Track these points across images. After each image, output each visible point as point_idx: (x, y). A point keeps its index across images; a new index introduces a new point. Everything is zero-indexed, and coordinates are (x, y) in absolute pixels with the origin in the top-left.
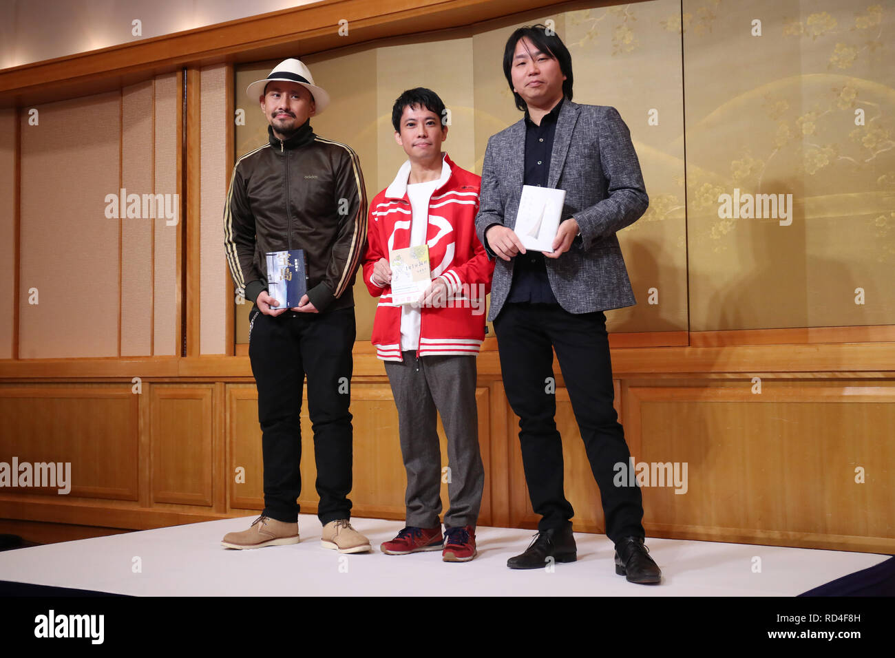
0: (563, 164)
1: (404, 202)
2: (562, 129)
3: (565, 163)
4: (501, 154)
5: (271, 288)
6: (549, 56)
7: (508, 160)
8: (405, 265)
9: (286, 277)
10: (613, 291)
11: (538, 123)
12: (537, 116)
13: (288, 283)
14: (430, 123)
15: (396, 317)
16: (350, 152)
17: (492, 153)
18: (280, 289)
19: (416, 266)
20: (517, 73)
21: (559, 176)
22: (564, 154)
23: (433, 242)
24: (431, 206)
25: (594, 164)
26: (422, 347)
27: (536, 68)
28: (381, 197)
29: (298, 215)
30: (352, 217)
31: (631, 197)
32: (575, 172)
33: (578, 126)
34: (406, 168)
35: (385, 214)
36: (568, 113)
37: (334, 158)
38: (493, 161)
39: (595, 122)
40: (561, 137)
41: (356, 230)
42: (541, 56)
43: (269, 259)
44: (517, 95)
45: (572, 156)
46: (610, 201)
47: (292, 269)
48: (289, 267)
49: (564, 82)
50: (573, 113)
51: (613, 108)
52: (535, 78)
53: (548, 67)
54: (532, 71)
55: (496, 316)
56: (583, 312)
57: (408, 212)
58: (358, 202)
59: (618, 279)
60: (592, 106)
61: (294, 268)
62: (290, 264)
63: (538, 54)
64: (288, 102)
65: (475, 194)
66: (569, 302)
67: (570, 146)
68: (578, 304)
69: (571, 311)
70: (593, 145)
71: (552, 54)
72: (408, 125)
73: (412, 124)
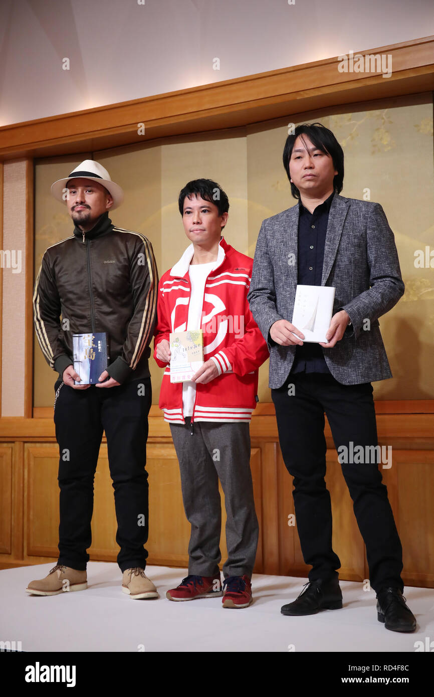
0: (336, 251)
1: (185, 281)
2: (335, 219)
3: (338, 251)
6: (323, 153)
8: (182, 346)
9: (90, 356)
11: (312, 211)
12: (311, 205)
13: (92, 362)
14: (204, 211)
16: (143, 240)
18: (84, 367)
19: (192, 348)
20: (294, 165)
21: (333, 262)
22: (337, 242)
24: (208, 286)
25: (362, 253)
26: (196, 414)
27: (311, 163)
28: (167, 275)
32: (346, 259)
33: (349, 218)
34: (189, 252)
35: (169, 290)
36: (339, 205)
37: (129, 245)
40: (333, 227)
41: (146, 307)
42: (316, 152)
44: (292, 184)
45: (343, 245)
47: (95, 349)
48: (92, 348)
49: (336, 176)
50: (344, 206)
51: (379, 205)
52: (309, 172)
53: (321, 162)
54: (307, 165)
56: (353, 384)
57: (188, 290)
58: (150, 282)
60: (360, 201)
61: (98, 349)
62: (94, 345)
63: (314, 150)
64: (83, 196)
65: (246, 276)
66: (342, 374)
67: (342, 235)
68: (349, 376)
69: (344, 383)
70: (362, 235)
71: (327, 151)
72: (186, 213)
73: (189, 212)
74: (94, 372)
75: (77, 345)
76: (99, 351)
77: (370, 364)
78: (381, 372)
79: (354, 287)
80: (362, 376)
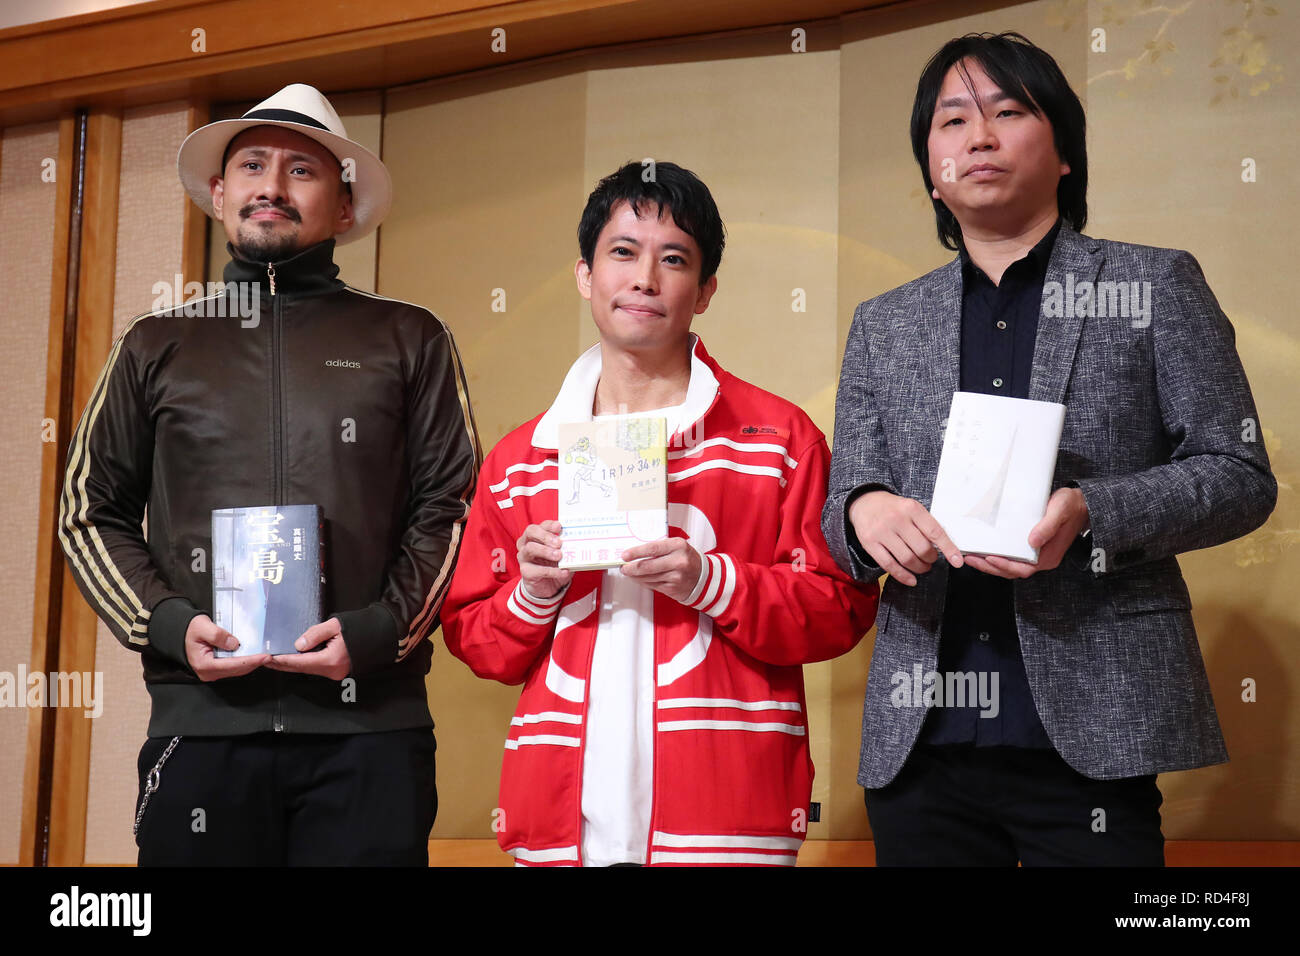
4: (895, 352)
5: (222, 602)
6: (1025, 107)
7: (915, 366)
9: (267, 575)
11: (996, 277)
12: (996, 262)
13: (270, 590)
14: (671, 259)
15: (569, 775)
17: (867, 345)
18: (246, 605)
22: (1065, 366)
25: (1139, 396)
26: (657, 858)
27: (990, 134)
32: (1092, 415)
35: (531, 491)
36: (1073, 261)
38: (871, 366)
42: (1006, 104)
43: (222, 523)
45: (1085, 373)
49: (1064, 179)
50: (1087, 261)
51: (1188, 256)
52: (983, 158)
53: (1018, 134)
54: (979, 139)
60: (1135, 247)
61: (293, 553)
63: (998, 98)
64: (282, 182)
65: (780, 450)
66: (1085, 749)
67: (1080, 344)
68: (1106, 753)
69: (1090, 773)
70: (1137, 345)
71: (1034, 102)
72: (614, 251)
73: (624, 251)
74: (278, 619)
75: (228, 541)
76: (297, 556)
77: (1170, 719)
78: (1201, 742)
80: (1145, 752)
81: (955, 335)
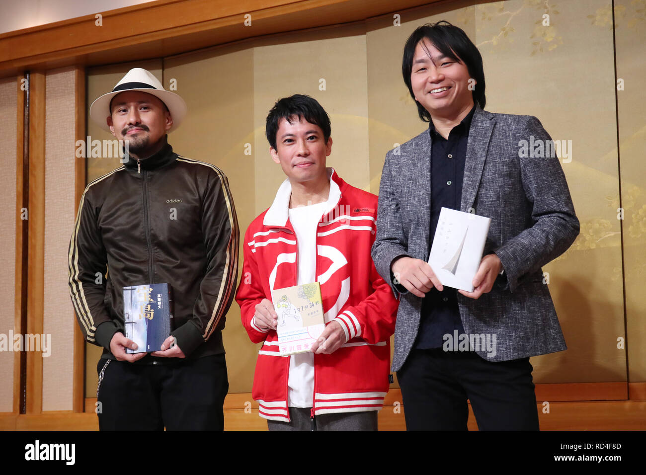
0: (478, 184)
1: (288, 231)
2: (475, 143)
3: (481, 183)
4: (402, 173)
5: (128, 328)
7: (411, 179)
8: (293, 307)
9: (146, 315)
10: (537, 333)
11: (446, 136)
12: (445, 129)
13: (149, 322)
14: (311, 138)
15: (283, 370)
16: (218, 173)
17: (390, 171)
18: (138, 330)
19: (306, 307)
20: (417, 79)
21: (473, 198)
22: (479, 172)
23: (325, 278)
24: (320, 235)
25: (514, 185)
26: (317, 405)
27: (440, 75)
28: (258, 223)
29: (160, 245)
30: (224, 246)
31: (560, 224)
32: (492, 194)
33: (494, 140)
34: (285, 189)
35: (265, 244)
36: (481, 124)
37: (199, 179)
38: (392, 180)
39: (514, 135)
40: (474, 153)
41: (228, 261)
42: (445, 60)
43: (127, 294)
44: (418, 103)
45: (488, 175)
46: (536, 229)
47: (154, 306)
48: (150, 304)
50: (488, 124)
51: (534, 118)
55: (401, 365)
56: (502, 360)
57: (293, 243)
58: (229, 229)
59: (543, 320)
60: (510, 116)
61: (157, 305)
62: (152, 300)
63: (441, 57)
64: (137, 115)
65: (371, 218)
67: (485, 163)
70: (512, 162)
71: (458, 57)
72: (285, 141)
73: (290, 141)
74: (153, 336)
75: (129, 301)
76: (159, 307)
77: (527, 333)
79: (504, 230)
80: (514, 349)
81: (428, 164)
